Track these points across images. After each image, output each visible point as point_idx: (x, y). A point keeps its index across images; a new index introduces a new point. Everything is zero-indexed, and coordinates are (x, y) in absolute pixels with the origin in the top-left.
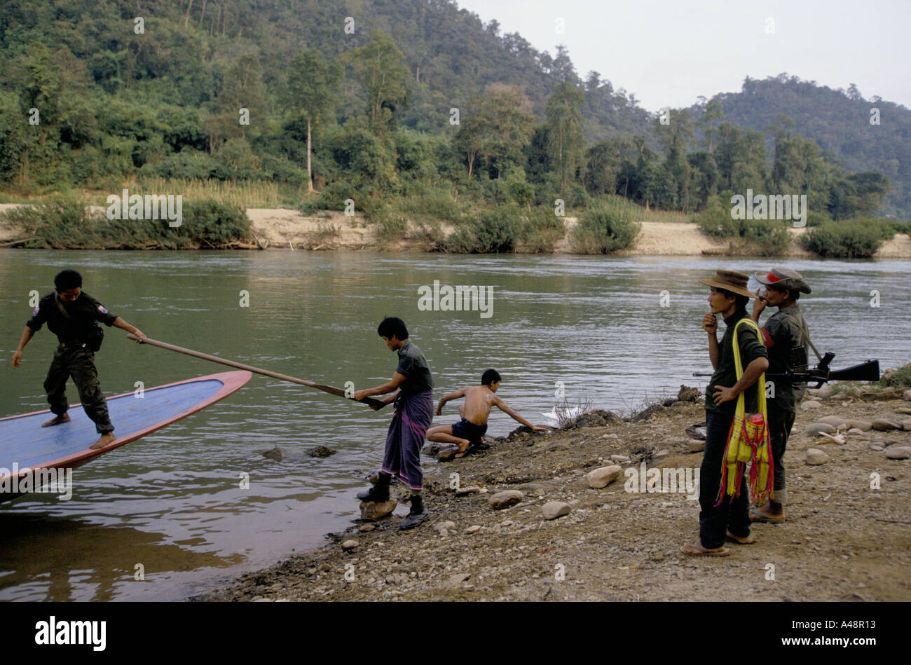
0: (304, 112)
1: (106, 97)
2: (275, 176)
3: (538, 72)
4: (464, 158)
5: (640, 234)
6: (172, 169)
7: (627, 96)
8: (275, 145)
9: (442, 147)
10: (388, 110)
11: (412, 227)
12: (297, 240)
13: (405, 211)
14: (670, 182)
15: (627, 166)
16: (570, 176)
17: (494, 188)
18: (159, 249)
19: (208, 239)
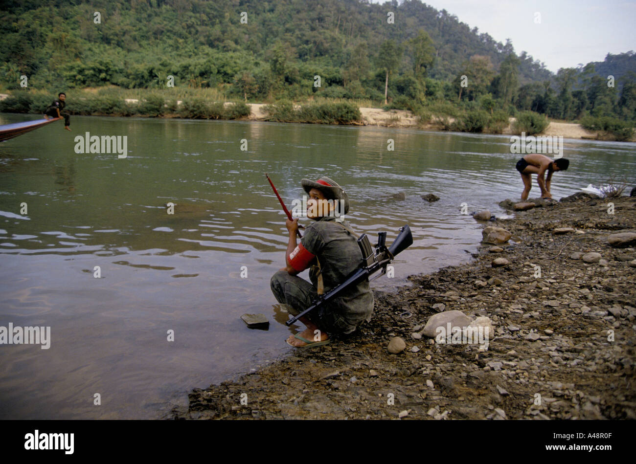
0: (385, 69)
1: (303, 64)
2: (371, 97)
3: (496, 52)
4: (457, 91)
5: (549, 126)
6: (328, 93)
7: (540, 63)
8: (371, 84)
9: (447, 86)
10: (423, 68)
11: (434, 118)
12: (381, 122)
13: (431, 111)
14: (561, 105)
15: (539, 97)
16: (509, 101)
17: (470, 105)
18: (322, 123)
19: (342, 120)
